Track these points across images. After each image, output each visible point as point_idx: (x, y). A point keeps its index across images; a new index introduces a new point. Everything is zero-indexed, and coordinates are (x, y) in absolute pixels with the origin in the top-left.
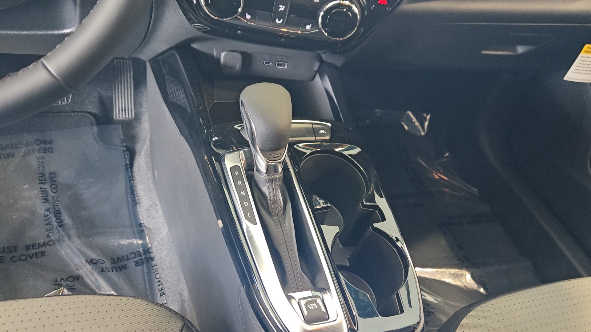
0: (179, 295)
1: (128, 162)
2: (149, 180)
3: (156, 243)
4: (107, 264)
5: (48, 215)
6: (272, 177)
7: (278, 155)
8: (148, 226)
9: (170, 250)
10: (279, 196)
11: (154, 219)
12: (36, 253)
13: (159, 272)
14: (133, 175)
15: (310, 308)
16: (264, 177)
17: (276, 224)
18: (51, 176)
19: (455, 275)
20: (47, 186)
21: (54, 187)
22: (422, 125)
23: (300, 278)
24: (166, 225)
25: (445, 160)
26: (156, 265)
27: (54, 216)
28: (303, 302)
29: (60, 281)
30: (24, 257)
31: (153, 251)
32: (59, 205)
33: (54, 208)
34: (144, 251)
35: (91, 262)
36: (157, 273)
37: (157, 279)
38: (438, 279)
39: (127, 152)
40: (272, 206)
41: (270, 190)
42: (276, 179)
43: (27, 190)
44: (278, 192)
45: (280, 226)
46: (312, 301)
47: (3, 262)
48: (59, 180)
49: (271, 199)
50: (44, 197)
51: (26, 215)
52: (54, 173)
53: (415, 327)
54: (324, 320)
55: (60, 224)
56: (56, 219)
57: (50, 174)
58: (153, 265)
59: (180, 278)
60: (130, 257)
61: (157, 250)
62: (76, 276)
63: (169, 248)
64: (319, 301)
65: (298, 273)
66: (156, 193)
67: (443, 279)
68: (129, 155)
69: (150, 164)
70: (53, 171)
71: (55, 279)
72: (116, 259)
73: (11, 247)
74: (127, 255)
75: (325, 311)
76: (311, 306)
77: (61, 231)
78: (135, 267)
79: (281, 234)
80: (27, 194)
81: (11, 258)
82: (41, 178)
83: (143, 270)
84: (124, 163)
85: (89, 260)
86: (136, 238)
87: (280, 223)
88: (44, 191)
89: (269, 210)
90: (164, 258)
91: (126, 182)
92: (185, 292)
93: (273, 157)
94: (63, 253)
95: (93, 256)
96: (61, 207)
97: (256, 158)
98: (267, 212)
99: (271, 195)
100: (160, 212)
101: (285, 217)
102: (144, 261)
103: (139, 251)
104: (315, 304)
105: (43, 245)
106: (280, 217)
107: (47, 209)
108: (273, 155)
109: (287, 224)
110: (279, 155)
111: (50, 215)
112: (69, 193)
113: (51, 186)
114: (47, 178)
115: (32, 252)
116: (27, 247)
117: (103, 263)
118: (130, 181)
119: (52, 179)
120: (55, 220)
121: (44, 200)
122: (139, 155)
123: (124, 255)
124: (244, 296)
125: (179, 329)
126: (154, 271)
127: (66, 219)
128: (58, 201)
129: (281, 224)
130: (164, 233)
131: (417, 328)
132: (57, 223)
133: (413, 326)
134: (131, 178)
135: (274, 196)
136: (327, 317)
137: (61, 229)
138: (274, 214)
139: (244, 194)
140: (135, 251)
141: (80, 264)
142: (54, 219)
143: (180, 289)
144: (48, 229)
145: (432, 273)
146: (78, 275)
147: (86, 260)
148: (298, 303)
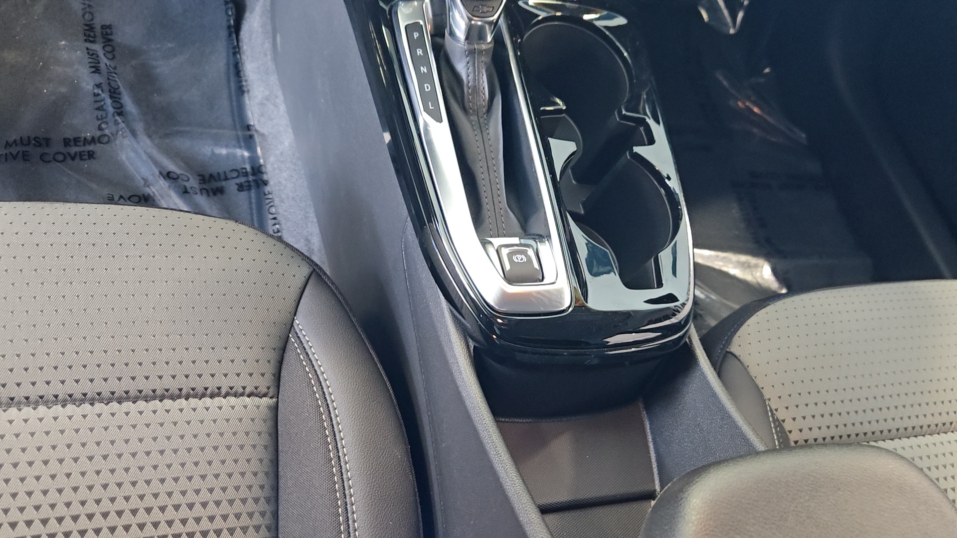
0: (305, 241)
1: (232, 22)
2: (266, 55)
3: (272, 159)
4: (193, 183)
5: (98, 95)
6: (476, 47)
7: (488, 9)
8: (262, 130)
9: (295, 170)
10: (483, 82)
11: (271, 119)
12: (80, 152)
13: (276, 205)
14: (241, 44)
15: (516, 261)
16: (461, 45)
17: (473, 128)
18: (104, 31)
19: (746, 265)
20: (97, 47)
21: (109, 50)
22: (734, 17)
23: (503, 216)
24: (290, 130)
25: (762, 80)
26: (270, 192)
27: (109, 97)
28: (505, 252)
29: (119, 200)
30: (61, 157)
31: (267, 171)
32: (117, 80)
33: (109, 83)
34: (253, 168)
35: (168, 176)
36: (272, 206)
37: (271, 215)
38: (717, 267)
39: (230, 5)
40: (470, 97)
41: (470, 70)
42: (481, 52)
43: (65, 49)
44: (483, 75)
45: (480, 131)
46: (519, 251)
47: (29, 160)
48: (118, 38)
49: (470, 84)
50: (93, 65)
51: (63, 90)
52: (110, 27)
53: (677, 309)
54: (536, 282)
55: (119, 111)
56: (113, 102)
57: (103, 27)
58: (267, 193)
59: (308, 215)
60: (229, 175)
61: (274, 169)
62: (144, 195)
63: (293, 167)
64: (531, 252)
65: (501, 209)
66: (277, 77)
67: (725, 269)
68: (234, 11)
69: (269, 28)
70: (108, 23)
71: (111, 196)
72: (207, 177)
73: (41, 137)
74: (225, 172)
75: (538, 268)
76: (517, 258)
77: (120, 121)
78: (238, 192)
79: (480, 144)
80: (64, 55)
81: (41, 156)
82: (88, 33)
83: (250, 198)
84: (225, 24)
85: (165, 173)
86: (240, 147)
87: (480, 127)
88: (92, 54)
89: (463, 104)
90: (284, 182)
91: (228, 55)
92: (315, 238)
93: (480, 11)
94: (124, 158)
95: (172, 167)
96: (120, 85)
97: (451, 14)
98: (459, 105)
99: (470, 77)
100: (282, 108)
101: (490, 118)
102: (252, 184)
103: (245, 169)
104: (523, 256)
105: (91, 142)
106: (482, 117)
107: (98, 84)
108: (480, 7)
109: (491, 130)
110: (491, 9)
111: (103, 95)
112: (134, 63)
113: (104, 47)
114: (98, 34)
115: (74, 150)
116: (67, 142)
117: (187, 181)
118: (234, 54)
119: (107, 37)
120: (111, 103)
121: (93, 69)
122: (251, 13)
123: (221, 171)
124: (412, 237)
125: (305, 277)
126: (268, 201)
127: (129, 105)
128: (115, 73)
129: (482, 128)
130: (287, 144)
131: (680, 312)
132: (114, 108)
133: (674, 308)
134: (235, 50)
135: (474, 79)
136: (541, 278)
137: (120, 118)
138: (473, 111)
139: (426, 71)
140: (238, 168)
141: (151, 178)
142: (109, 101)
143: (308, 232)
144: (99, 117)
145: (709, 257)
146: (146, 194)
147: (161, 173)
148: (497, 251)
